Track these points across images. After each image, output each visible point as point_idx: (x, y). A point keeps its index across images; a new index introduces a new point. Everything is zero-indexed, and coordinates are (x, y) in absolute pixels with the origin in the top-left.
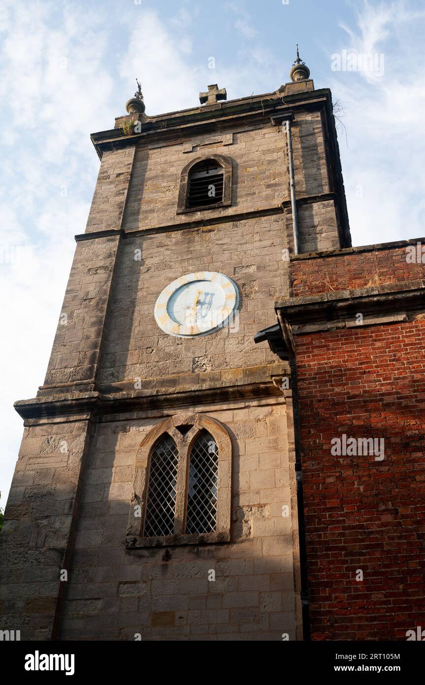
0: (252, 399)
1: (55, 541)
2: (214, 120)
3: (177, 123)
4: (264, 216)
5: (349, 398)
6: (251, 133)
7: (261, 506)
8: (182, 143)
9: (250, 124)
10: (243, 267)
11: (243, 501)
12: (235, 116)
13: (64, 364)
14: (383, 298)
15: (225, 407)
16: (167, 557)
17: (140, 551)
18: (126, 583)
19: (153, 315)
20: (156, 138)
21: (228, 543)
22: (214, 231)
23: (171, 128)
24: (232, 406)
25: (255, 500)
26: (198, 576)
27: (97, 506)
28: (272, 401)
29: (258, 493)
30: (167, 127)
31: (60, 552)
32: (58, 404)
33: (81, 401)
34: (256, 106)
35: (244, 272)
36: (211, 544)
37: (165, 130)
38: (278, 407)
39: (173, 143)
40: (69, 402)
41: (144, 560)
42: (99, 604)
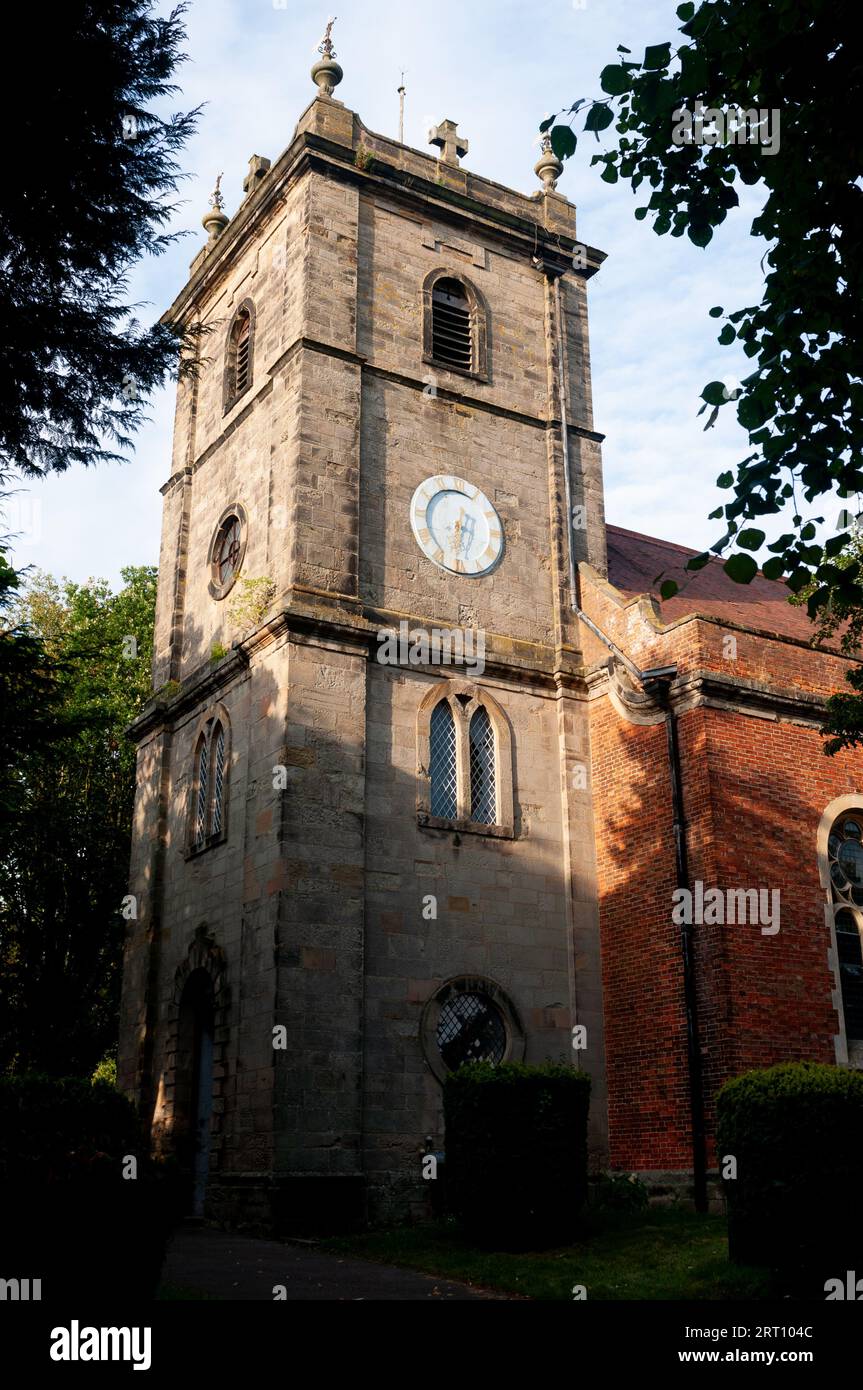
0: (527, 685)
1: (351, 804)
2: (470, 216)
3: (426, 190)
4: (525, 423)
5: (741, 782)
6: (505, 260)
7: (537, 807)
8: (421, 224)
9: (508, 246)
10: (504, 493)
11: (522, 797)
12: (497, 226)
13: (318, 560)
14: (770, 698)
15: (502, 685)
16: (457, 842)
17: (432, 831)
18: (421, 862)
19: (409, 523)
20: (390, 194)
21: (512, 840)
22: (469, 416)
23: (416, 193)
24: (508, 687)
25: (533, 800)
26: (486, 867)
27: (381, 769)
28: (544, 693)
29: (533, 793)
30: (411, 188)
31: (359, 818)
32: (339, 628)
33: (365, 633)
34: (525, 226)
35: (506, 500)
36: (497, 837)
37: (407, 190)
38: (549, 701)
39: (408, 214)
40: (352, 630)
41: (436, 841)
42: (398, 880)
